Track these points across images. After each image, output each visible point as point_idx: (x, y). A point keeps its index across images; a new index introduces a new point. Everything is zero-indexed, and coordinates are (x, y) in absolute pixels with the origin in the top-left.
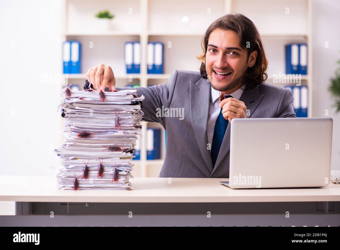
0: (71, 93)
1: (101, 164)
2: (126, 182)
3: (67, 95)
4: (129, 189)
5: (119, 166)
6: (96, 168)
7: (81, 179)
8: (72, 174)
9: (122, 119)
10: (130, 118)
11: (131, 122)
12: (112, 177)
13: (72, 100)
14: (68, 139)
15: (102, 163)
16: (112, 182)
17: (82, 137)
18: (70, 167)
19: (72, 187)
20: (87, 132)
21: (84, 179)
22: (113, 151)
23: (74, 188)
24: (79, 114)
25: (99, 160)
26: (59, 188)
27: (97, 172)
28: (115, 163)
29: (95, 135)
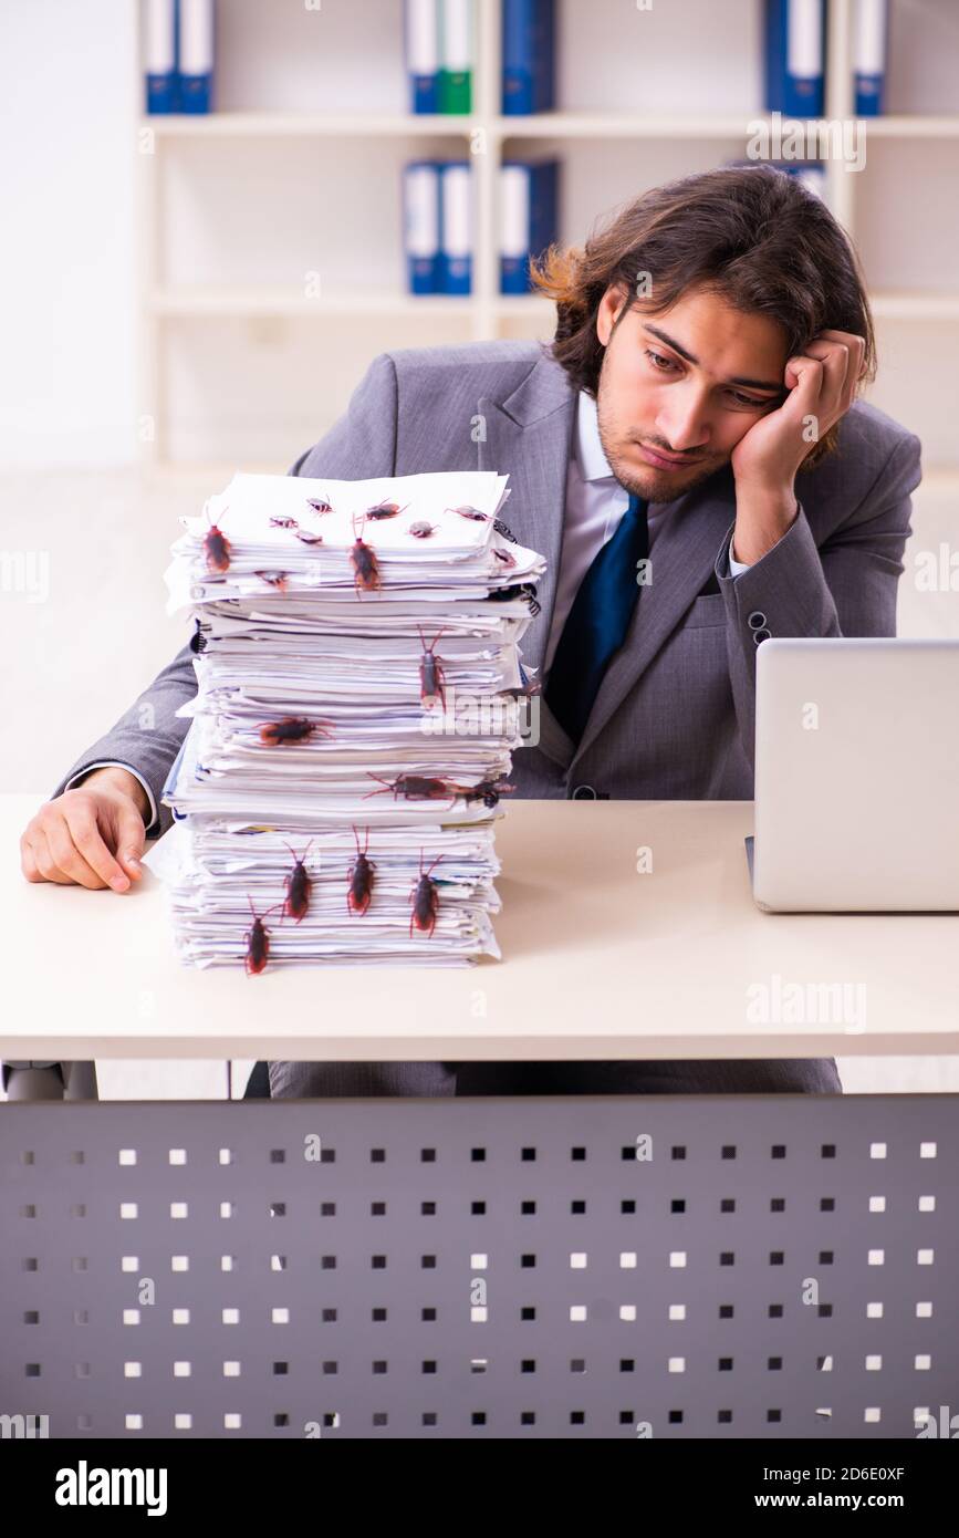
0: (229, 552)
2: (469, 933)
3: (212, 560)
4: (483, 960)
5: (438, 862)
6: (343, 872)
7: (277, 921)
8: (239, 900)
9: (452, 663)
10: (485, 660)
11: (488, 676)
13: (237, 586)
14: (220, 748)
15: (367, 848)
16: (411, 932)
17: (279, 742)
18: (230, 868)
20: (301, 719)
21: (292, 921)
22: (411, 797)
23: (249, 962)
24: (264, 639)
25: (353, 834)
26: (185, 959)
27: (346, 888)
28: (422, 848)
29: (332, 731)
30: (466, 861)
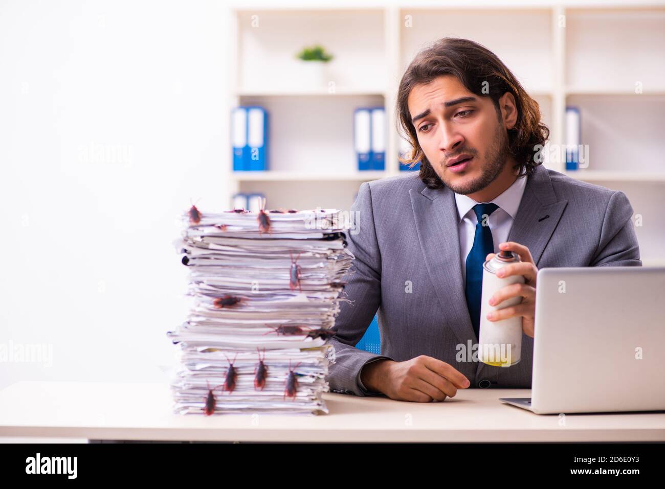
0: (200, 216)
1: (261, 363)
2: (313, 399)
3: (191, 220)
4: (319, 413)
5: (298, 366)
6: (252, 370)
7: (220, 393)
8: (202, 382)
9: (305, 269)
10: (322, 267)
11: (322, 275)
12: (284, 388)
13: (203, 231)
14: (195, 311)
15: (264, 359)
16: (284, 399)
17: (223, 307)
18: (199, 367)
19: (202, 409)
20: (234, 296)
21: (227, 393)
22: (287, 334)
23: (205, 412)
24: (217, 259)
25: (258, 352)
26: (176, 411)
27: (253, 378)
28: (290, 359)
29: (249, 303)
30: (312, 366)
